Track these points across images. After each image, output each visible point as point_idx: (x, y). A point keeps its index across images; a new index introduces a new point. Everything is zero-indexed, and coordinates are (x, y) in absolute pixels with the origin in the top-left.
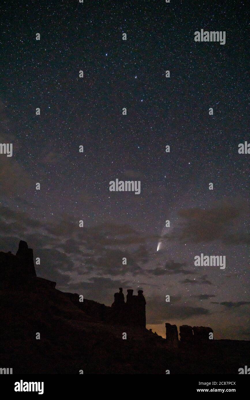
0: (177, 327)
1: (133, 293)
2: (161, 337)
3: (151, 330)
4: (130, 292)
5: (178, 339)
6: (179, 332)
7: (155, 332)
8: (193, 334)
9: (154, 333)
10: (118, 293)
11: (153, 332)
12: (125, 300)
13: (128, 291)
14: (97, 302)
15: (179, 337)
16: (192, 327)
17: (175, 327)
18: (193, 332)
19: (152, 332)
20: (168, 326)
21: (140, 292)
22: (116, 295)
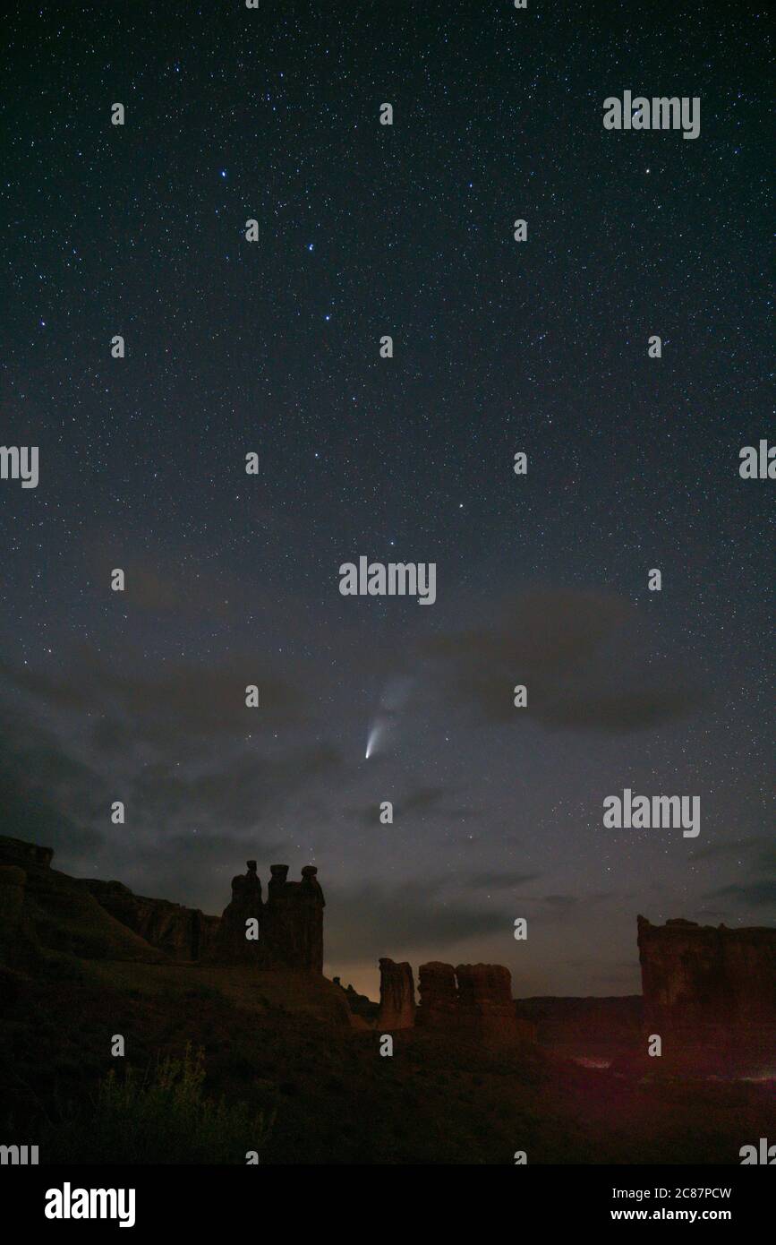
0: (413, 969)
1: (288, 876)
2: (365, 999)
3: (337, 980)
4: (280, 871)
5: (414, 1002)
6: (417, 983)
7: (350, 986)
8: (457, 986)
9: (346, 987)
10: (241, 876)
11: (344, 984)
12: (265, 898)
13: (273, 869)
14: (181, 905)
15: (418, 997)
16: (452, 967)
17: (406, 968)
18: (456, 981)
19: (342, 987)
20: (386, 965)
21: (309, 872)
22: (237, 882)
